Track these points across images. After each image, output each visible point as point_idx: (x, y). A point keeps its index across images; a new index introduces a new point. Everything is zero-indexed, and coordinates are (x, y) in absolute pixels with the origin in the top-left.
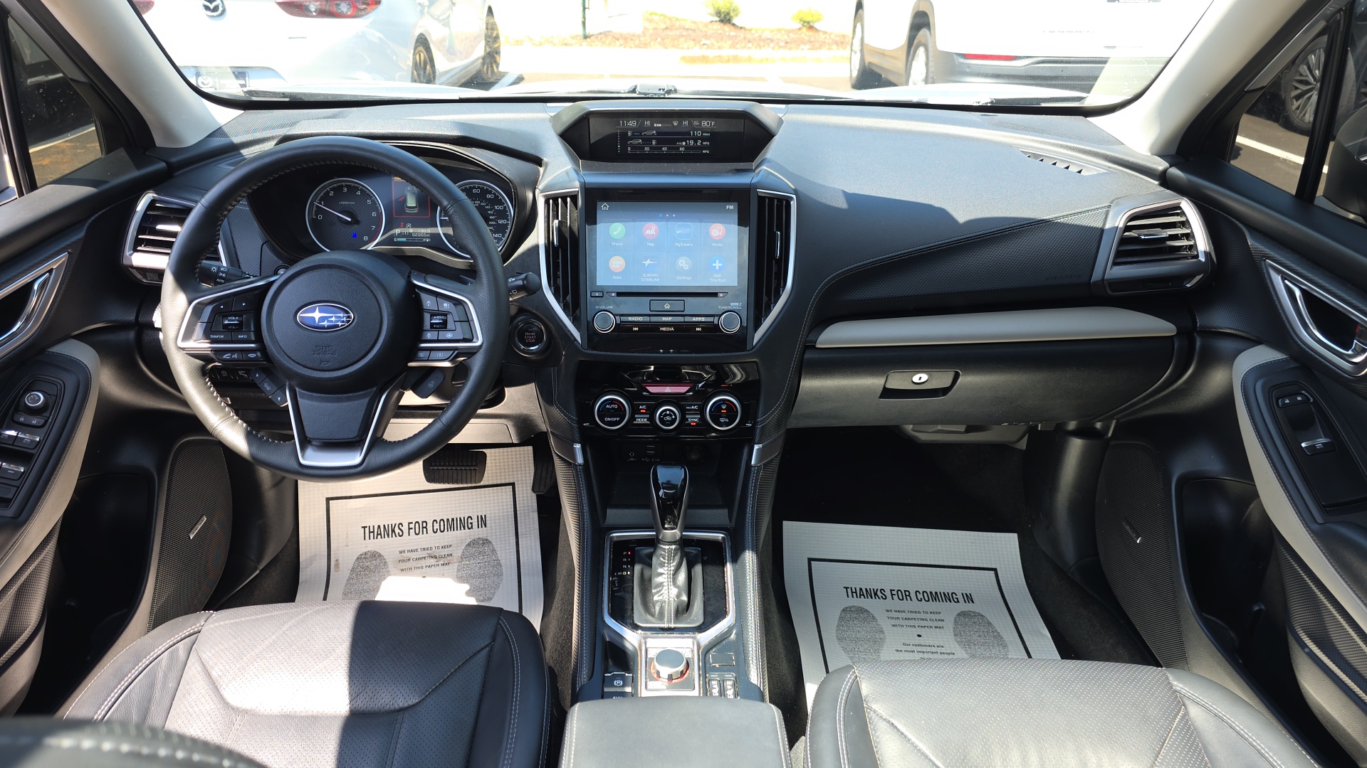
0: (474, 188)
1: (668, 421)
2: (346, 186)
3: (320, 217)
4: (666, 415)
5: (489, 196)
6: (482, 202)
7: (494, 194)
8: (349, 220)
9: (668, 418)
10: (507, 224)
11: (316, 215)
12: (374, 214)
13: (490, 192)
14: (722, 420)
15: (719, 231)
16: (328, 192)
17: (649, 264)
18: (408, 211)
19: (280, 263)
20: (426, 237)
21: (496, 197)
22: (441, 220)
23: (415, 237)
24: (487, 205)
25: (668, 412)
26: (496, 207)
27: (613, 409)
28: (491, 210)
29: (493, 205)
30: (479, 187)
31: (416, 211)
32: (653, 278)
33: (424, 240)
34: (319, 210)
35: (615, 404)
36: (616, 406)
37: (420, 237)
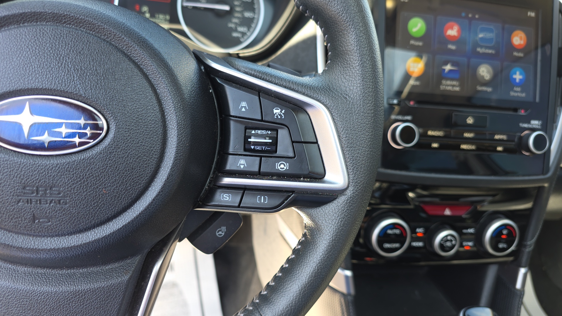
1: (448, 247)
4: (448, 240)
9: (449, 244)
14: (501, 246)
15: (521, 39)
17: (450, 71)
25: (449, 238)
27: (395, 234)
32: (453, 86)
35: (396, 228)
36: (397, 231)
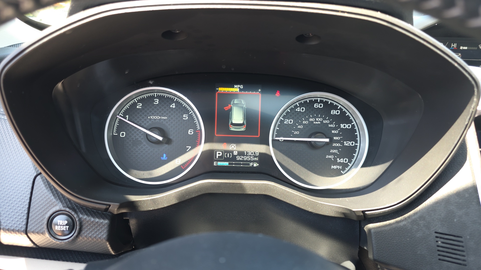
0: (316, 101)
2: (158, 97)
3: (123, 134)
5: (334, 112)
6: (324, 119)
7: (341, 109)
8: (161, 138)
10: (356, 146)
11: (118, 131)
12: (191, 132)
13: (336, 108)
16: (135, 104)
18: (232, 129)
19: (59, 206)
20: (254, 161)
21: (343, 113)
22: (273, 140)
23: (240, 161)
24: (331, 123)
26: (342, 126)
28: (335, 129)
29: (338, 123)
30: (321, 102)
31: (243, 129)
33: (251, 164)
34: (122, 126)
37: (247, 161)
